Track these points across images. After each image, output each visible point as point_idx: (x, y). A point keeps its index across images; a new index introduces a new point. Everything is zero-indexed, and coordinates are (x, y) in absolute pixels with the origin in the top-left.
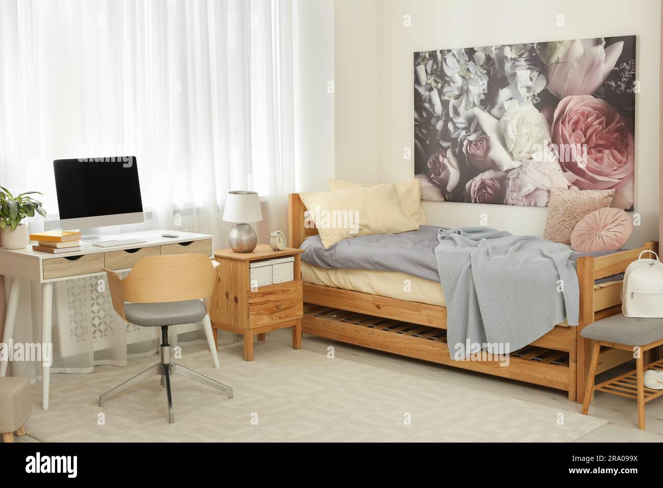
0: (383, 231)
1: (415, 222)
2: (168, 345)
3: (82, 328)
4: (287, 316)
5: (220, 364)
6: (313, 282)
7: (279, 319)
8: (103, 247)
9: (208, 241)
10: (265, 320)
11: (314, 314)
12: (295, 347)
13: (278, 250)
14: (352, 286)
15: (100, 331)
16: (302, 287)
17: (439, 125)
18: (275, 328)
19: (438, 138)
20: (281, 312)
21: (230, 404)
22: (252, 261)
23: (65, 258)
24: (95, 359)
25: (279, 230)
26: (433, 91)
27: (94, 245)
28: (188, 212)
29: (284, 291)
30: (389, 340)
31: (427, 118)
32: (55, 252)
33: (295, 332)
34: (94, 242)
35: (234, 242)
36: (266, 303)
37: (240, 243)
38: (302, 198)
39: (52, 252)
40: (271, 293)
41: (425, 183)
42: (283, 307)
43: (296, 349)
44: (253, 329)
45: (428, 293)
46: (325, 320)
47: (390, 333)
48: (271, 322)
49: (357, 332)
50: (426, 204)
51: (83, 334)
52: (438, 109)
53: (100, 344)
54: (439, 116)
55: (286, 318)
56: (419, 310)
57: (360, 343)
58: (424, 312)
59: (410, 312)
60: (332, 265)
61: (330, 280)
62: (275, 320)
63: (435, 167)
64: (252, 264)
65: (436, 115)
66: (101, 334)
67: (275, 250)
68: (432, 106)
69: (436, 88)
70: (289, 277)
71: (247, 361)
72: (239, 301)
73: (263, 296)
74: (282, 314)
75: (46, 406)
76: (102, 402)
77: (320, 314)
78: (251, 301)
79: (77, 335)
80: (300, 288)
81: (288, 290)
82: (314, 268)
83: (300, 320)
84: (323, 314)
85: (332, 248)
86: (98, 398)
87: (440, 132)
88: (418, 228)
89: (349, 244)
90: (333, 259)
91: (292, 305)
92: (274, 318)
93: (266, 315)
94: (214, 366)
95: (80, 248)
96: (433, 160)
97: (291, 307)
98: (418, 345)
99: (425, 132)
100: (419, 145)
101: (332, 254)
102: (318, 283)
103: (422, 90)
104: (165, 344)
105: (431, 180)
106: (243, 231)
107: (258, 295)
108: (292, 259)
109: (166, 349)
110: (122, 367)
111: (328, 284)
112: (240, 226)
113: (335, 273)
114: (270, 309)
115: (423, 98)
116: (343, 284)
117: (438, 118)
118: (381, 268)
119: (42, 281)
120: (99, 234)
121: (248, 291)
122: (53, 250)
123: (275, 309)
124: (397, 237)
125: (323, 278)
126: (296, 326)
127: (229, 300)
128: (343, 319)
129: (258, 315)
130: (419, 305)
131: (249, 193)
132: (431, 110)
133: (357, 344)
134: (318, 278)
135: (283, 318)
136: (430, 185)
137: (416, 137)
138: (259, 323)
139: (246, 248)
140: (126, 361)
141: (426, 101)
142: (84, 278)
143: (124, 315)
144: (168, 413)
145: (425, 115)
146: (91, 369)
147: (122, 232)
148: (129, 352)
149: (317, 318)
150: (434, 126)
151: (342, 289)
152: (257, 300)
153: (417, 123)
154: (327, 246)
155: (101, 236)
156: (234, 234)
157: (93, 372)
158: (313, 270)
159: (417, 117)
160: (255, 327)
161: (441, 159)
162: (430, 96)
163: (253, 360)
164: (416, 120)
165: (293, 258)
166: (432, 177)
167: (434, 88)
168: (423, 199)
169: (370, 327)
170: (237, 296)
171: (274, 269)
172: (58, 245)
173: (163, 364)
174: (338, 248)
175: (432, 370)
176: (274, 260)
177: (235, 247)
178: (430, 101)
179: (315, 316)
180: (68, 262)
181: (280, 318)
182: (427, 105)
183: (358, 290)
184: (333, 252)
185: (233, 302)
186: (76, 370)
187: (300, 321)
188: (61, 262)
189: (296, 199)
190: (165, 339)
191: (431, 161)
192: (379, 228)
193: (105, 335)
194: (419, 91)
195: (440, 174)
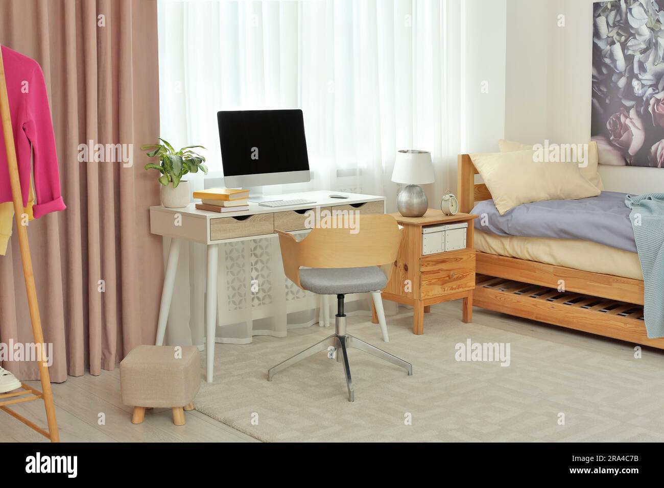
0: (562, 196)
1: (594, 186)
2: (344, 316)
3: (240, 295)
4: (459, 287)
5: (389, 337)
6: (483, 251)
7: (450, 289)
8: (272, 207)
9: (381, 203)
10: (437, 291)
11: (483, 286)
12: (465, 320)
13: (451, 215)
14: (530, 255)
15: (258, 298)
16: (475, 255)
17: (622, 83)
18: (446, 300)
19: (620, 97)
20: (453, 283)
21: (409, 381)
22: (425, 226)
23: (234, 217)
24: (254, 328)
25: (450, 193)
26: (615, 46)
27: (260, 205)
28: (352, 173)
29: (456, 260)
30: (572, 315)
31: (606, 75)
32: (222, 211)
33: (465, 304)
34: (260, 201)
35: (403, 205)
36: (439, 272)
37: (409, 205)
38: (472, 159)
39: (219, 211)
40: (443, 261)
41: (604, 146)
42: (455, 277)
43: (467, 323)
44: (424, 300)
45: (623, 265)
46: (496, 291)
47: (574, 307)
48: (443, 293)
49: (533, 305)
50: (603, 168)
51: (240, 302)
52: (621, 63)
53: (259, 313)
54: (621, 73)
55: (458, 289)
56: (609, 284)
57: (536, 318)
58: (615, 285)
59: (599, 285)
60: (507, 232)
61: (504, 249)
62: (447, 290)
63: (616, 128)
64: (424, 229)
65: (617, 71)
66: (259, 302)
67: (447, 215)
68: (614, 61)
69: (619, 41)
70: (462, 245)
71: (417, 334)
72: (409, 269)
73: (435, 265)
74: (454, 284)
75: (210, 379)
76: (271, 375)
77: (488, 285)
78: (423, 269)
79: (234, 303)
80: (473, 256)
81: (461, 259)
82: (485, 236)
83: (472, 291)
84: (493, 285)
85: (509, 213)
86: (266, 371)
87: (622, 90)
88: (599, 194)
89: (528, 209)
90: (509, 225)
91: (464, 274)
92: (446, 289)
93: (438, 285)
94: (383, 340)
95: (248, 208)
96: (613, 120)
97: (463, 277)
98: (608, 322)
99: (605, 90)
100: (597, 104)
101: (508, 220)
102: (489, 252)
103: (602, 44)
104: (340, 314)
105: (610, 143)
106: (414, 193)
107: (431, 263)
108: (465, 225)
109: (342, 319)
110: (282, 338)
111: (502, 253)
112: (410, 188)
113: (510, 241)
114: (442, 279)
115: (603, 53)
116: (519, 253)
117: (621, 75)
118: (566, 236)
119: (209, 243)
120: (262, 193)
121: (420, 259)
122: (220, 209)
123: (447, 278)
124: (580, 202)
125: (495, 246)
126: (467, 298)
127: (398, 267)
128: (517, 292)
129: (430, 284)
130: (609, 278)
131: (420, 152)
132: (612, 66)
133: (534, 319)
134: (489, 246)
135: (455, 289)
136: (609, 148)
137: (594, 95)
138: (431, 294)
139: (415, 213)
140: (286, 332)
141: (607, 56)
142: (242, 242)
143: (299, 281)
144: (346, 389)
145: (604, 71)
146: (250, 340)
147: (284, 192)
148: (289, 322)
149: (488, 289)
150: (616, 83)
151: (517, 258)
152: (429, 268)
153: (595, 80)
154: (502, 212)
155: (263, 196)
156: (404, 197)
157: (251, 343)
158: (484, 238)
159: (596, 74)
160: (426, 297)
161: (622, 119)
162: (611, 50)
163: (423, 334)
164: (593, 77)
165: (467, 223)
166: (611, 138)
167: (616, 41)
168: (601, 162)
169: (548, 300)
170: (407, 264)
171: (447, 234)
172: (226, 203)
173: (337, 336)
174: (514, 214)
175: (623, 350)
176: (447, 226)
177: (404, 210)
178: (611, 56)
179: (484, 287)
180: (237, 223)
181: (452, 289)
182: (607, 61)
183: (536, 260)
184: (509, 218)
185: (402, 271)
186: (234, 340)
187: (471, 293)
188: (228, 222)
189: (466, 160)
190: (341, 309)
191: (611, 122)
192: (559, 193)
193: (263, 304)
194: (599, 45)
195: (621, 136)
